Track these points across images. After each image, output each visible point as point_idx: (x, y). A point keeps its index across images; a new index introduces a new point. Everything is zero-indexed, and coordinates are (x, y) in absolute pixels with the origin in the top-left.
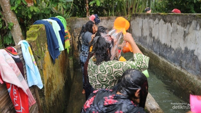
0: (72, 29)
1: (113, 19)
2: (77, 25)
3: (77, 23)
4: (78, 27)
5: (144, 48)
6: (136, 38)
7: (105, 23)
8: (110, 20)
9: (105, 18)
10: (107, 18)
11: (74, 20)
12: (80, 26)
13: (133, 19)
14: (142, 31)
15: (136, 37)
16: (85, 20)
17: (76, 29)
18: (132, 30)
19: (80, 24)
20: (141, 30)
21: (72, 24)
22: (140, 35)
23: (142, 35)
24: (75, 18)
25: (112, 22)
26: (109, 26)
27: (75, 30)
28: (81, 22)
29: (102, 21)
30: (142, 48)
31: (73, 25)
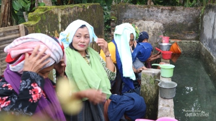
0: (120, 19)
1: (179, 11)
2: (128, 15)
3: (127, 11)
4: (128, 18)
5: (213, 56)
6: (206, 41)
7: (167, 16)
8: (174, 11)
9: (167, 8)
10: (170, 8)
11: (123, 7)
12: (131, 16)
13: (206, 12)
14: (213, 31)
15: (207, 39)
16: (139, 8)
17: (125, 19)
18: (204, 28)
19: (131, 12)
20: (212, 29)
21: (121, 12)
22: (211, 37)
23: (213, 36)
24: (126, 5)
25: (177, 14)
26: (171, 20)
27: (123, 20)
28: (133, 10)
29: (163, 12)
30: (211, 56)
31: (122, 14)
